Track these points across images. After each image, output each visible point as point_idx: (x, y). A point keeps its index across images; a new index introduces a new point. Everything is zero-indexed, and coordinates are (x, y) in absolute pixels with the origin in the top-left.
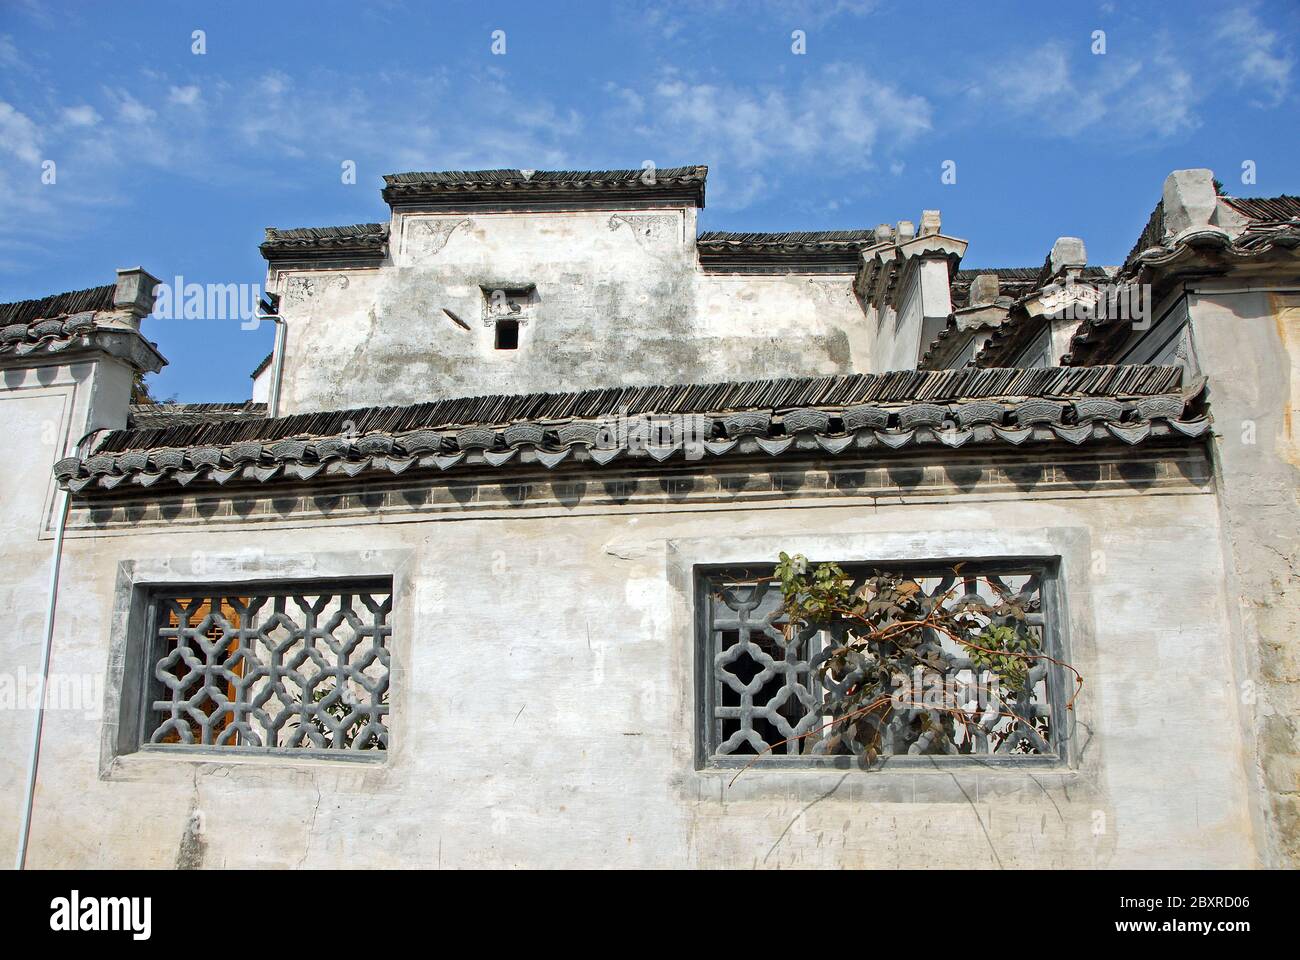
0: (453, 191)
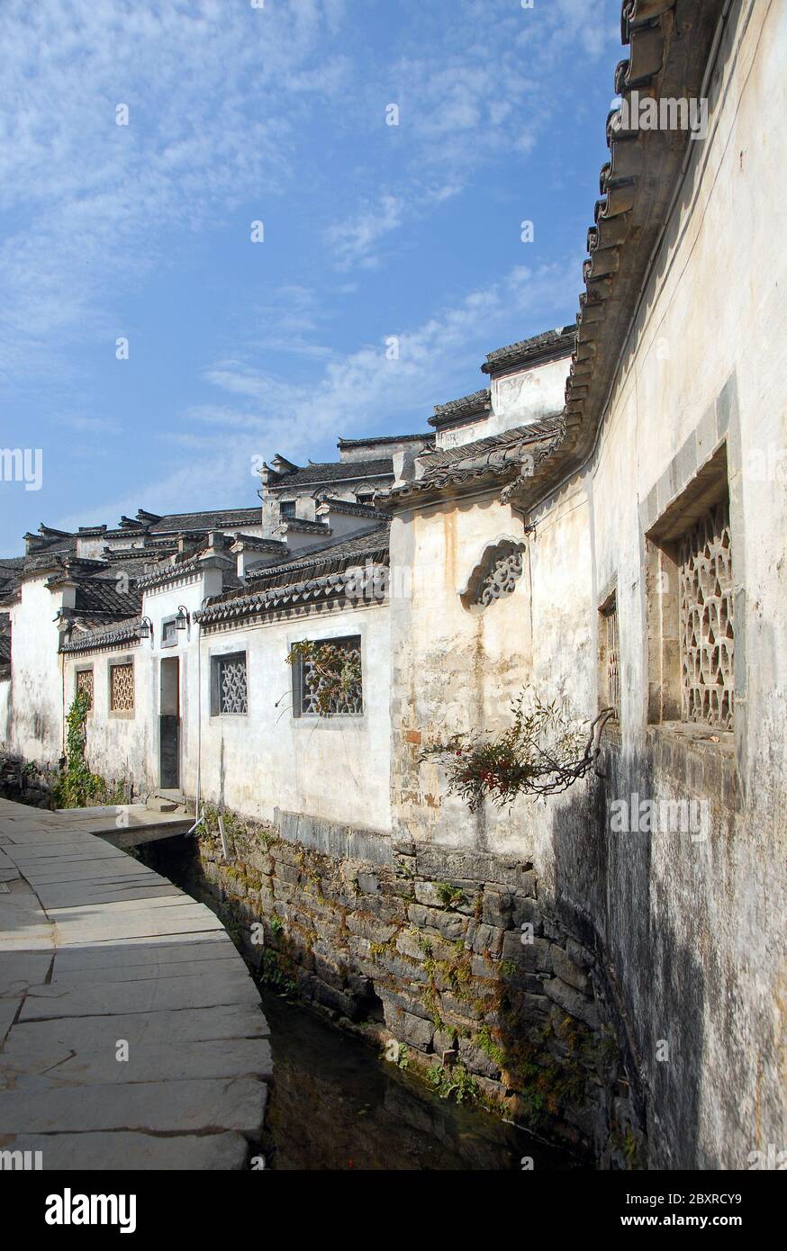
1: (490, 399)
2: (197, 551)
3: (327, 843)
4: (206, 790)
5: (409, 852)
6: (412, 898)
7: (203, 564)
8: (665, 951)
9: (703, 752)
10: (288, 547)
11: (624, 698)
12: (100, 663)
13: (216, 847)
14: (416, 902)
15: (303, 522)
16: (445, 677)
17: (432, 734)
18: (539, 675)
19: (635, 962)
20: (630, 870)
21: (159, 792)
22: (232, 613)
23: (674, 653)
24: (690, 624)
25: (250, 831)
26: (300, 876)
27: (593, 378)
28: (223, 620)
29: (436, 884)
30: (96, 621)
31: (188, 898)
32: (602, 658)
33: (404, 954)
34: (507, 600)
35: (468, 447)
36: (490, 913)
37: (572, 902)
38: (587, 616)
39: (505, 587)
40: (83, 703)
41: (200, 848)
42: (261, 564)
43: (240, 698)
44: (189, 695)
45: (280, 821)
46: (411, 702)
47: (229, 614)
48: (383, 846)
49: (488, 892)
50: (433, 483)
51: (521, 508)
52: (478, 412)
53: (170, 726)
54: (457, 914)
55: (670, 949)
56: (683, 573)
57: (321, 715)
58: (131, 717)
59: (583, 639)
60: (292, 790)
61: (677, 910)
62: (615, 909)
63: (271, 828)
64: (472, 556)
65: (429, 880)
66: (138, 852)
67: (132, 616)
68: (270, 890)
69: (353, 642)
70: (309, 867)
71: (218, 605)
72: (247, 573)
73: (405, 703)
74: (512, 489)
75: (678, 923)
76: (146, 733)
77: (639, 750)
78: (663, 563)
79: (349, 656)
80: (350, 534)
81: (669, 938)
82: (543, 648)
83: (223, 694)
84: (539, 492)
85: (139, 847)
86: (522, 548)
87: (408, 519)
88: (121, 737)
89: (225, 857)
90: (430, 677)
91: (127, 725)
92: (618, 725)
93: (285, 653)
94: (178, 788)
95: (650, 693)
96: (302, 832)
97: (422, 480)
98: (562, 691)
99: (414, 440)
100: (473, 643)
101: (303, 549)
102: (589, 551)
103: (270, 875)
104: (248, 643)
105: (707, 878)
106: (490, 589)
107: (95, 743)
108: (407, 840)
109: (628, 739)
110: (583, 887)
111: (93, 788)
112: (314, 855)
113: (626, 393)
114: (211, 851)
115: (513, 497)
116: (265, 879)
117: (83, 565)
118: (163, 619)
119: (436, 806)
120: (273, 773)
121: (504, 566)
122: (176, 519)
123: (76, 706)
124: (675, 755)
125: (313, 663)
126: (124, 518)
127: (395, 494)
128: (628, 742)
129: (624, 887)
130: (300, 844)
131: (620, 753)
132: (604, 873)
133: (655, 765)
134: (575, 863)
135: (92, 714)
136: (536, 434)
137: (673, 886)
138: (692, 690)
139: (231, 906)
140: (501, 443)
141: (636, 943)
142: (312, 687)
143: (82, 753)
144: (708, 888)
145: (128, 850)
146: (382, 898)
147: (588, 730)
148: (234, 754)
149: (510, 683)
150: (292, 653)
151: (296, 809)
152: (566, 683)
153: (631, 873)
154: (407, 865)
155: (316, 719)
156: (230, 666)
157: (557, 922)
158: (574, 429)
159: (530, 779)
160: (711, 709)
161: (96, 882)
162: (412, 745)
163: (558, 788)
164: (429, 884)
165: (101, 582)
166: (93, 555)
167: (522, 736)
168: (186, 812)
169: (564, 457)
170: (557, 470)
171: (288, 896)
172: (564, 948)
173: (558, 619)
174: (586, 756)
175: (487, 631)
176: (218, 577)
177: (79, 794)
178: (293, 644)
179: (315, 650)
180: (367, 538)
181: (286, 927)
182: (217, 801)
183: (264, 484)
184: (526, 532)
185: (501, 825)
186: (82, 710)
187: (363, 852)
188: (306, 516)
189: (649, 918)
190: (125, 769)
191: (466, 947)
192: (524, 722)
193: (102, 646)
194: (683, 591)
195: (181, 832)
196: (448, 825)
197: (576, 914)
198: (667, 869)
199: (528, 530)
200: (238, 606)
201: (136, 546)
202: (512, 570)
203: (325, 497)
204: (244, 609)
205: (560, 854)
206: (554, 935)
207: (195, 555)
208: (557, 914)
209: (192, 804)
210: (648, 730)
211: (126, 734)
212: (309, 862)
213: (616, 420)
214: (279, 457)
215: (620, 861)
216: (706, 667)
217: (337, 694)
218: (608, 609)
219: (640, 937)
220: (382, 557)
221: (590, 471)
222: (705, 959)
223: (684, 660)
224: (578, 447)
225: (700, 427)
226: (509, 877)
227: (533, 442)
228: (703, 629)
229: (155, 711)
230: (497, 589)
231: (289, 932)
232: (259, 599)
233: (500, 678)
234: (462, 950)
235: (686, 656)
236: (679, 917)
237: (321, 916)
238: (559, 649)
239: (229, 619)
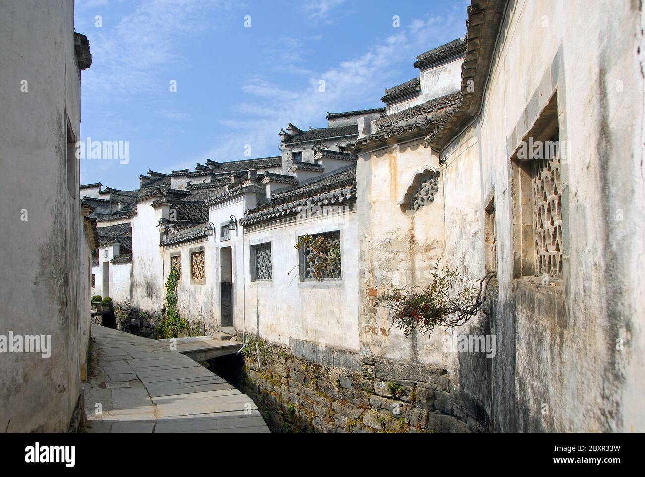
0: (436, 57)
1: (419, 84)
2: (241, 182)
3: (321, 358)
4: (249, 327)
5: (370, 363)
6: (372, 391)
7: (244, 190)
8: (524, 421)
9: (545, 292)
10: (297, 179)
11: (499, 264)
12: (184, 251)
13: (255, 361)
14: (375, 394)
15: (305, 164)
16: (391, 255)
17: (384, 290)
18: (449, 253)
19: (507, 429)
20: (504, 372)
21: (221, 328)
22: (262, 219)
23: (530, 233)
24: (540, 215)
25: (275, 351)
26: (305, 378)
27: (478, 63)
28: (257, 223)
29: (387, 383)
30: (182, 226)
31: (236, 391)
32: (487, 241)
33: (368, 426)
34: (429, 206)
35: (404, 112)
36: (420, 401)
37: (470, 394)
38: (478, 215)
39: (428, 199)
40: (175, 276)
41: (245, 361)
42: (281, 190)
43: (268, 270)
44: (237, 269)
45: (292, 345)
46: (371, 271)
47: (260, 219)
48: (355, 360)
49: (419, 388)
50: (382, 135)
51: (437, 149)
52: (412, 93)
53: (227, 288)
54: (400, 402)
55: (527, 419)
56: (535, 182)
57: (316, 280)
58: (204, 283)
59: (476, 229)
60: (300, 326)
61: (531, 394)
62: (496, 397)
63: (287, 349)
64: (407, 180)
65: (383, 380)
66: (209, 365)
67: (204, 223)
68: (287, 386)
69: (335, 235)
70: (310, 373)
71: (254, 214)
72: (273, 196)
73: (367, 271)
74: (431, 137)
75: (532, 402)
76: (212, 293)
77: (508, 295)
78: (522, 176)
79: (333, 243)
80: (335, 171)
81: (526, 412)
82: (451, 236)
83: (258, 268)
84: (448, 139)
85: (209, 361)
86: (438, 174)
87: (367, 158)
88: (198, 296)
89: (260, 367)
90: (382, 256)
91: (201, 288)
92: (497, 281)
93: (294, 242)
94: (232, 326)
95: (514, 259)
96: (306, 352)
97: (375, 134)
98: (463, 262)
99: (374, 112)
100: (408, 234)
101: (307, 181)
102: (479, 173)
103: (287, 378)
104: (272, 237)
105: (548, 372)
106: (419, 200)
107: (182, 299)
108: (369, 356)
109: (502, 289)
110: (477, 384)
111: (182, 327)
112: (313, 365)
113: (498, 70)
114: (252, 364)
115: (432, 142)
116: (284, 380)
117: (174, 193)
118: (221, 224)
119: (387, 335)
120: (288, 315)
121: (427, 185)
122: (230, 165)
123: (171, 277)
124: (528, 296)
125: (311, 248)
126: (198, 165)
127: (359, 143)
128: (502, 291)
129: (501, 382)
130: (305, 358)
131: (497, 298)
132: (490, 375)
133: (517, 304)
134: (472, 369)
135: (181, 282)
136: (446, 102)
137: (528, 379)
138: (541, 256)
139: (264, 396)
140: (424, 109)
141: (508, 417)
142: (311, 263)
143: (175, 305)
144: (548, 379)
145: (202, 363)
146: (354, 392)
147: (479, 286)
148: (265, 305)
149: (431, 258)
150: (298, 243)
151: (302, 338)
152: (466, 257)
153: (504, 373)
154: (369, 371)
155: (313, 282)
156: (262, 251)
157: (462, 406)
158: (468, 97)
159: (443, 316)
160: (552, 267)
161: (181, 381)
162: (372, 297)
163: (460, 322)
164: (383, 383)
165: (185, 203)
166: (181, 187)
167: (437, 290)
168: (237, 340)
169: (463, 115)
170: (458, 124)
171: (297, 390)
172: (467, 423)
173: (460, 217)
174: (477, 301)
175: (417, 227)
176: (254, 198)
177: (173, 330)
178: (299, 237)
179: (312, 240)
180: (345, 173)
181: (297, 409)
182: (255, 333)
183: (282, 142)
184: (440, 164)
185: (427, 346)
186: (174, 280)
187: (342, 362)
188: (308, 160)
189: (515, 401)
190: (201, 315)
191: (406, 422)
192: (438, 281)
193: (186, 241)
194: (535, 194)
195: (234, 352)
196: (394, 347)
197: (473, 402)
198: (525, 369)
199: (441, 162)
200: (266, 215)
201: (206, 181)
202: (432, 188)
203: (319, 148)
204: (269, 217)
205: (463, 364)
206: (460, 414)
207: (240, 185)
208: (461, 402)
209: (240, 335)
210: (513, 282)
211: (201, 294)
212: (311, 370)
213: (493, 88)
214: (291, 125)
215: (499, 367)
216: (549, 241)
217: (326, 267)
218: (490, 210)
219: (510, 414)
220: (352, 182)
221: (479, 124)
222: (547, 424)
223: (536, 238)
224: (471, 108)
225: (541, 85)
226: (432, 378)
227: (444, 107)
228: (547, 216)
229: (217, 280)
230: (423, 200)
231: (298, 413)
232: (278, 210)
233: (425, 255)
234: (403, 424)
235: (537, 235)
236: (532, 399)
237: (317, 402)
238: (461, 236)
239: (260, 222)
